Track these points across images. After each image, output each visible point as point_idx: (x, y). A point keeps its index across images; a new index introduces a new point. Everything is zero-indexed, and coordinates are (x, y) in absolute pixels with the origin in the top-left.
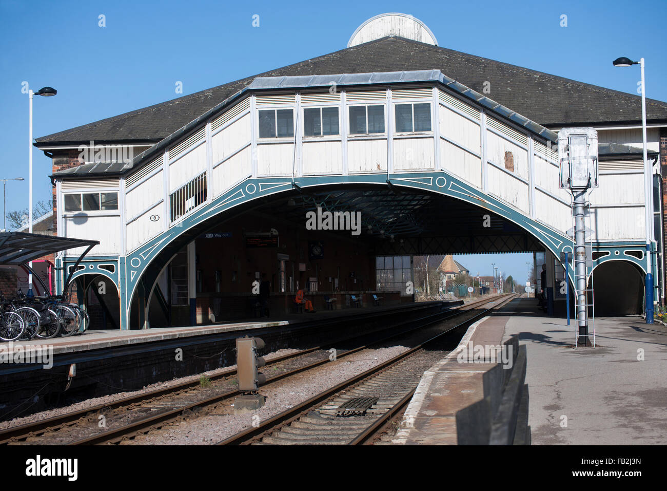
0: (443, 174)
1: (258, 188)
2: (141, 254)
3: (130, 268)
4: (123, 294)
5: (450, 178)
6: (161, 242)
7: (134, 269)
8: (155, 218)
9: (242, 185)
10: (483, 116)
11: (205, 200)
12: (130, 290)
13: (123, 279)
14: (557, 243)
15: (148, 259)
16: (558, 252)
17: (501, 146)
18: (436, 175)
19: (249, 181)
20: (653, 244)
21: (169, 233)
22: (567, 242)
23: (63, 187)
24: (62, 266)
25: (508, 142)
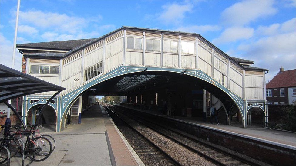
0: (200, 71)
1: (126, 70)
2: (69, 96)
3: (63, 102)
4: (59, 114)
5: (202, 73)
6: (79, 91)
7: (65, 103)
8: (76, 79)
9: (119, 68)
10: (213, 50)
11: (101, 73)
12: (62, 113)
13: (59, 107)
14: (237, 99)
15: (72, 98)
16: (238, 103)
17: (219, 62)
18: (197, 71)
19: (122, 66)
20: (266, 101)
21: (83, 86)
22: (240, 99)
23: (30, 62)
24: (27, 100)
25: (220, 61)
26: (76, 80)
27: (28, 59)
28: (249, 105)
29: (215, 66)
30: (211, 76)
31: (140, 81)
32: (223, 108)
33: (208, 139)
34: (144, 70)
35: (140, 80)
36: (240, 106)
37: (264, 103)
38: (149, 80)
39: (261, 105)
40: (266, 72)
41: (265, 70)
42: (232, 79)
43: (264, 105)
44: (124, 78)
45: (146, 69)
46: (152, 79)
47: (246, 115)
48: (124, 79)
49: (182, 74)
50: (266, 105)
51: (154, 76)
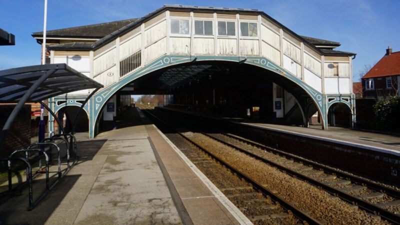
0: (265, 58)
1: (170, 60)
2: (102, 95)
3: (95, 103)
4: (91, 117)
5: (268, 61)
6: (115, 88)
7: (98, 103)
9: (162, 58)
10: (281, 30)
11: (140, 65)
12: (95, 115)
13: (91, 108)
14: (314, 93)
15: (107, 97)
16: (315, 98)
17: (289, 46)
18: (261, 58)
19: (165, 56)
20: (353, 95)
21: (119, 83)
22: (319, 93)
23: (55, 55)
24: (53, 101)
25: (291, 45)
26: (110, 75)
27: (52, 52)
28: (330, 100)
29: (284, 51)
30: (279, 65)
31: (190, 73)
32: (298, 106)
33: (277, 145)
34: (193, 59)
35: (189, 71)
36: (318, 101)
37: (350, 97)
38: (203, 71)
39: (347, 100)
40: (353, 57)
41: (351, 55)
42: (307, 67)
43: (350, 100)
44: (169, 70)
45: (196, 59)
46: (206, 70)
47: (325, 112)
48: (169, 72)
49: (242, 63)
50: (353, 99)
51: (209, 66)
